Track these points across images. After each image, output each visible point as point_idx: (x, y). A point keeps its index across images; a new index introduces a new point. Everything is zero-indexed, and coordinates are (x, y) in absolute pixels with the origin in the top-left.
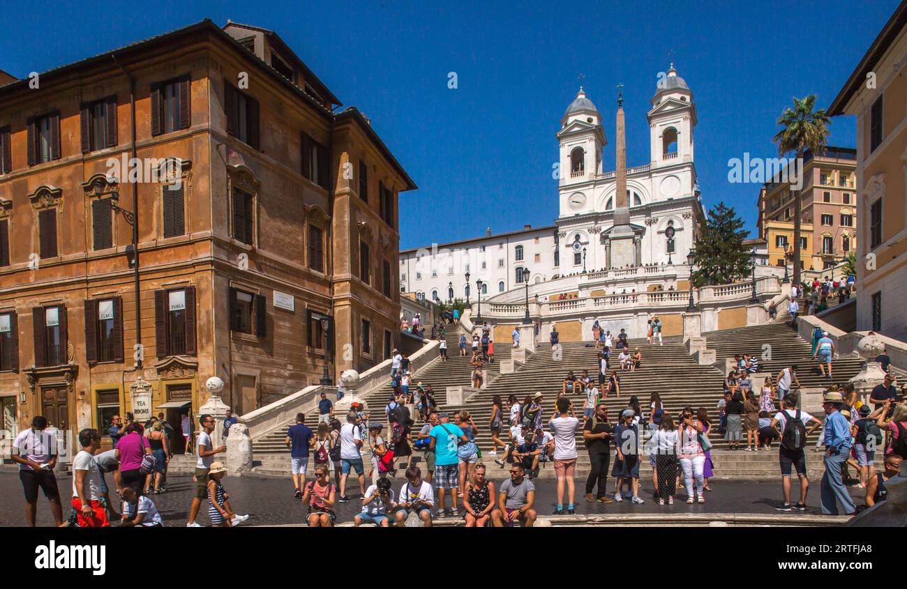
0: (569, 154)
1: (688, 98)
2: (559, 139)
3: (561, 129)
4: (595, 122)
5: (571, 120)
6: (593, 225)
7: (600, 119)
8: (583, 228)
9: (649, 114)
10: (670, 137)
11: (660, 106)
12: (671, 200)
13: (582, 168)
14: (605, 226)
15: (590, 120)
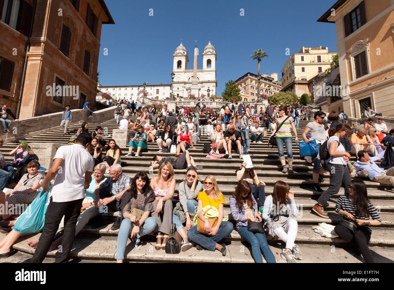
0: (177, 62)
1: (214, 51)
2: (174, 56)
3: (174, 54)
4: (186, 53)
5: (178, 51)
6: (184, 85)
7: (187, 53)
8: (180, 86)
9: (203, 54)
10: (209, 62)
11: (206, 52)
12: (209, 81)
13: (181, 67)
14: (188, 86)
15: (184, 53)
